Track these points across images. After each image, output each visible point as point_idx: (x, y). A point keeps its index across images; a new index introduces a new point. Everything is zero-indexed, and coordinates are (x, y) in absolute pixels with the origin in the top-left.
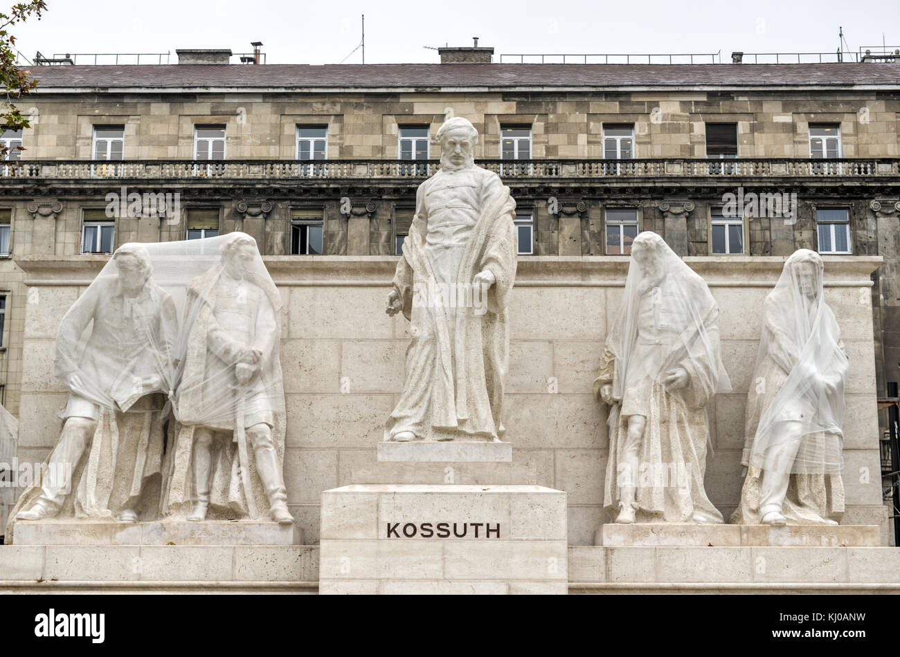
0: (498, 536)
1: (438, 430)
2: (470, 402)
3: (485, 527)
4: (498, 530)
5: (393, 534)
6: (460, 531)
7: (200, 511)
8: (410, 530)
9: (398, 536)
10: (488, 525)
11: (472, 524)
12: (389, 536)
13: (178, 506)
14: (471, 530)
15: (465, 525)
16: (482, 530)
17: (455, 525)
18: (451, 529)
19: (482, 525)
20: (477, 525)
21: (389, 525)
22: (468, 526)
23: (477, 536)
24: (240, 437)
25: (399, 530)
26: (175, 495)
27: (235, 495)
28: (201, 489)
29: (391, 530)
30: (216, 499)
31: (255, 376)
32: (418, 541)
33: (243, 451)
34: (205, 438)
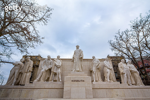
1: (77, 71)
2: (80, 69)
7: (53, 81)
13: (50, 80)
16: (82, 81)
17: (79, 80)
24: (57, 73)
26: (50, 79)
27: (56, 79)
28: (53, 79)
29: (72, 81)
30: (54, 80)
31: (59, 67)
32: (75, 82)
33: (57, 74)
34: (54, 73)
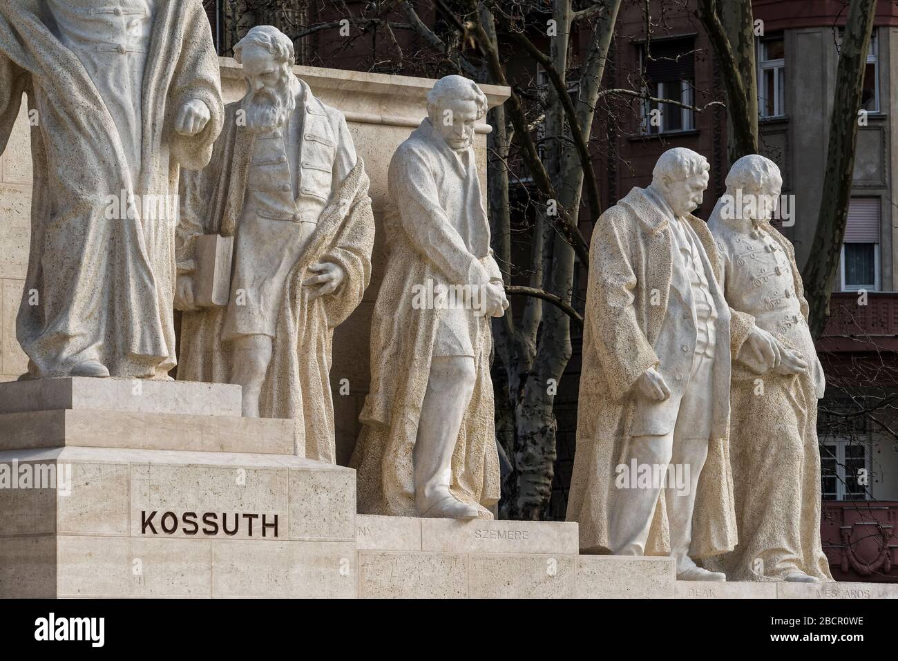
0: (276, 535)
1: (136, 360)
3: (260, 519)
4: (275, 525)
5: (148, 528)
6: (231, 526)
8: (169, 523)
9: (155, 532)
10: (264, 516)
11: (245, 515)
12: (144, 531)
14: (244, 522)
15: (237, 515)
16: (257, 523)
17: (225, 515)
18: (219, 521)
19: (256, 516)
20: (251, 517)
21: (143, 513)
22: (240, 517)
23: (250, 534)
25: (156, 522)
29: (146, 523)
32: (180, 541)
